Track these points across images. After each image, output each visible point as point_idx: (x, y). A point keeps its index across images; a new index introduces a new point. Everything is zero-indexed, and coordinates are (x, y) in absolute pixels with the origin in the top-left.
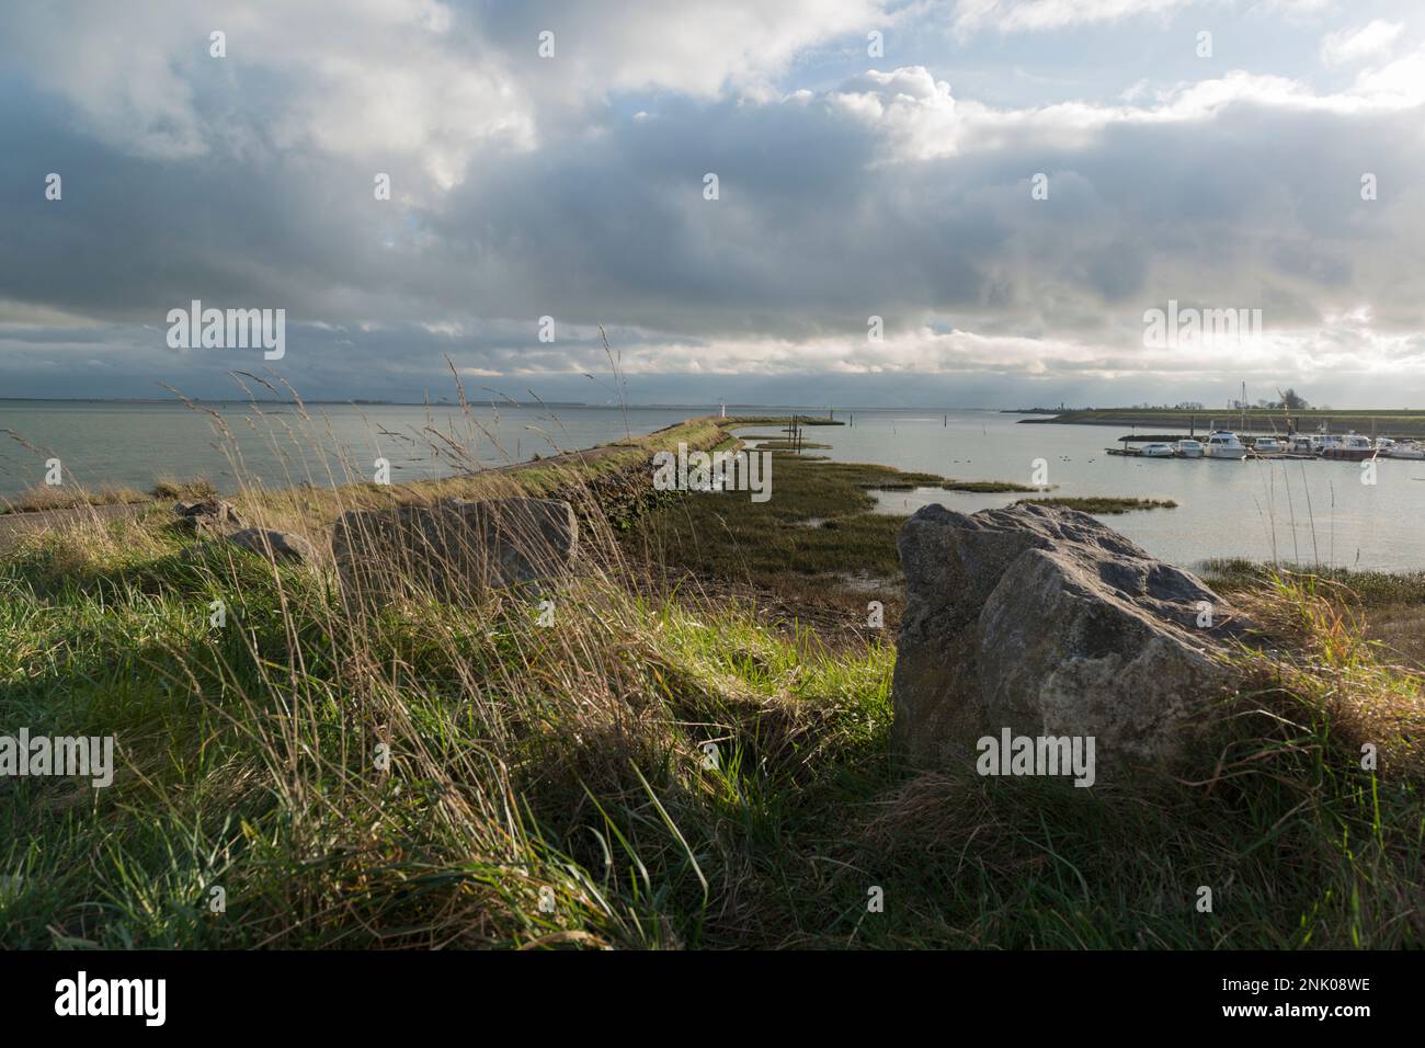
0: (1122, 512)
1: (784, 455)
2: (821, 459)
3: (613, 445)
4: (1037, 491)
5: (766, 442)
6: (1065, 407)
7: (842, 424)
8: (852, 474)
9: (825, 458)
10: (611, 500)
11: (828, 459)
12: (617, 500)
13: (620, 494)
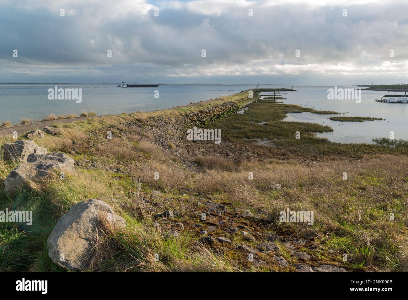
0: (362, 121)
1: (269, 101)
2: (280, 103)
3: (216, 99)
4: (340, 114)
5: (267, 97)
6: (374, 84)
7: (296, 91)
8: (285, 108)
9: (281, 102)
10: (205, 116)
11: (283, 103)
12: (208, 116)
13: (209, 114)
